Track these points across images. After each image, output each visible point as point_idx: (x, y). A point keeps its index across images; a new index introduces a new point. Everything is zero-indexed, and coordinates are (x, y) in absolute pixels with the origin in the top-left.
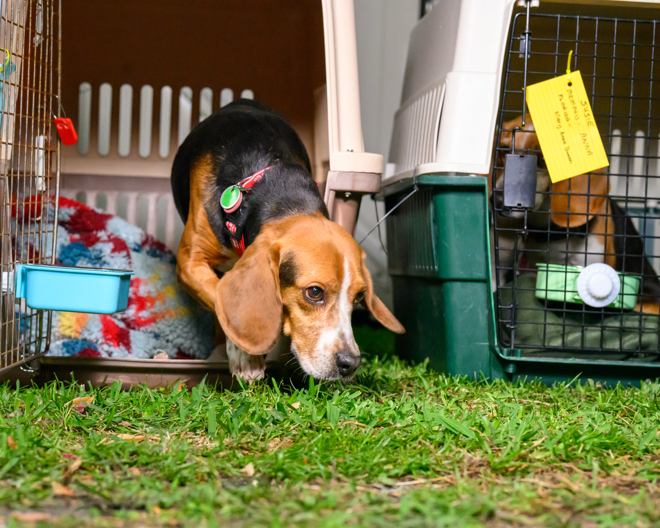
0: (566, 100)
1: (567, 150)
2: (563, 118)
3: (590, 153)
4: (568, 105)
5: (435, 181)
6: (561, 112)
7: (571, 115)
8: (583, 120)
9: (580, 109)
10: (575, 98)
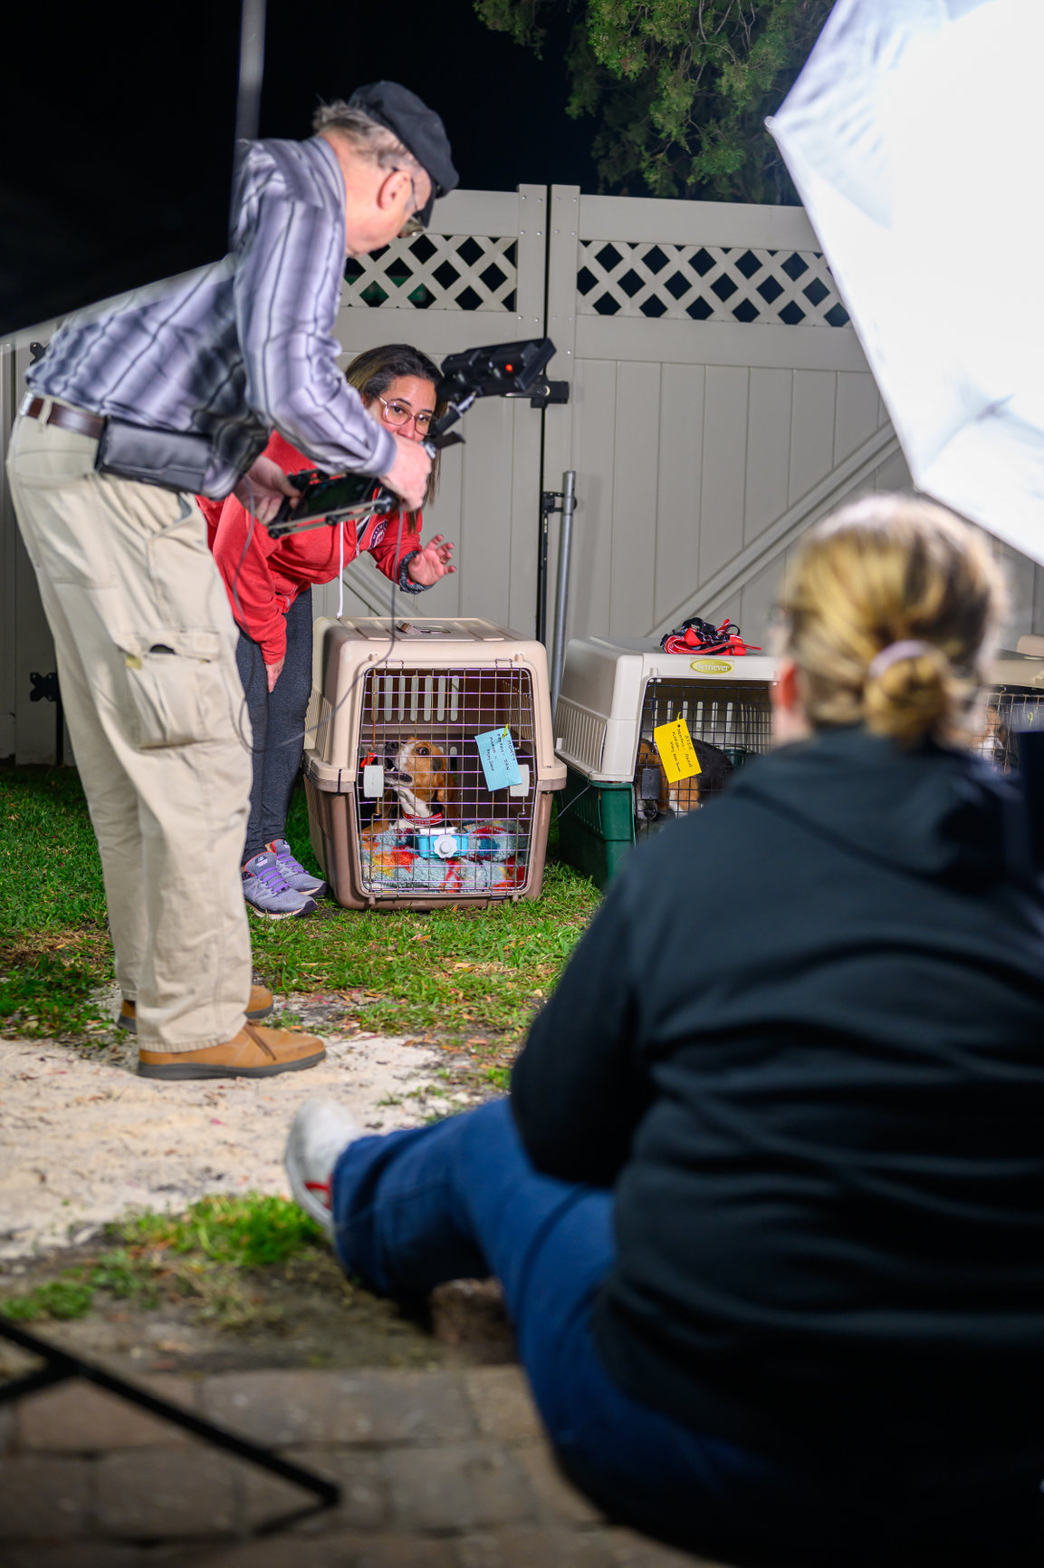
0: (677, 735)
1: (677, 764)
2: (675, 746)
3: (691, 765)
4: (678, 738)
5: (602, 786)
6: (674, 743)
7: (680, 744)
8: (687, 747)
9: (685, 740)
10: (682, 734)
